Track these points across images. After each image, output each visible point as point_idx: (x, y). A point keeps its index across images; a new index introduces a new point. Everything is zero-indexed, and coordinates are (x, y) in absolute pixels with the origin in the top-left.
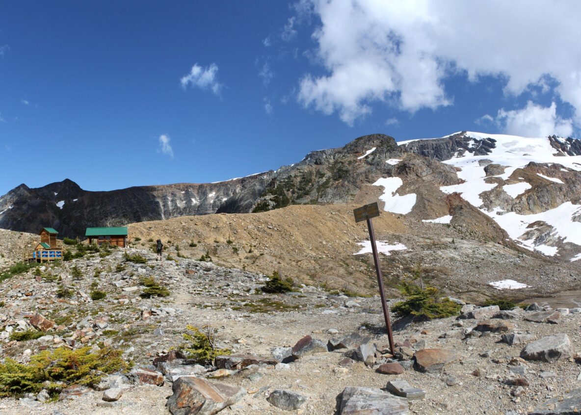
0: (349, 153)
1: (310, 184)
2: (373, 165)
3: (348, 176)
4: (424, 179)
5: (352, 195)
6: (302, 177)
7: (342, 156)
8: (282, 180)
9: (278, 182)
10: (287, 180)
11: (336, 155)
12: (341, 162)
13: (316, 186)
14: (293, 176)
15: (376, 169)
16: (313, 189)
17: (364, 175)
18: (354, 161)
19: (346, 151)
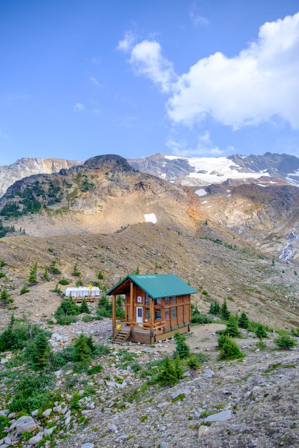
0: (90, 169)
1: (60, 192)
2: (114, 181)
3: (94, 189)
4: (160, 196)
5: (99, 206)
6: (50, 185)
7: (84, 170)
8: (30, 185)
9: (25, 186)
10: (34, 185)
11: (79, 169)
12: (84, 176)
13: (65, 195)
14: (40, 182)
15: (116, 184)
16: (63, 197)
17: (107, 189)
18: (96, 176)
19: (87, 166)
